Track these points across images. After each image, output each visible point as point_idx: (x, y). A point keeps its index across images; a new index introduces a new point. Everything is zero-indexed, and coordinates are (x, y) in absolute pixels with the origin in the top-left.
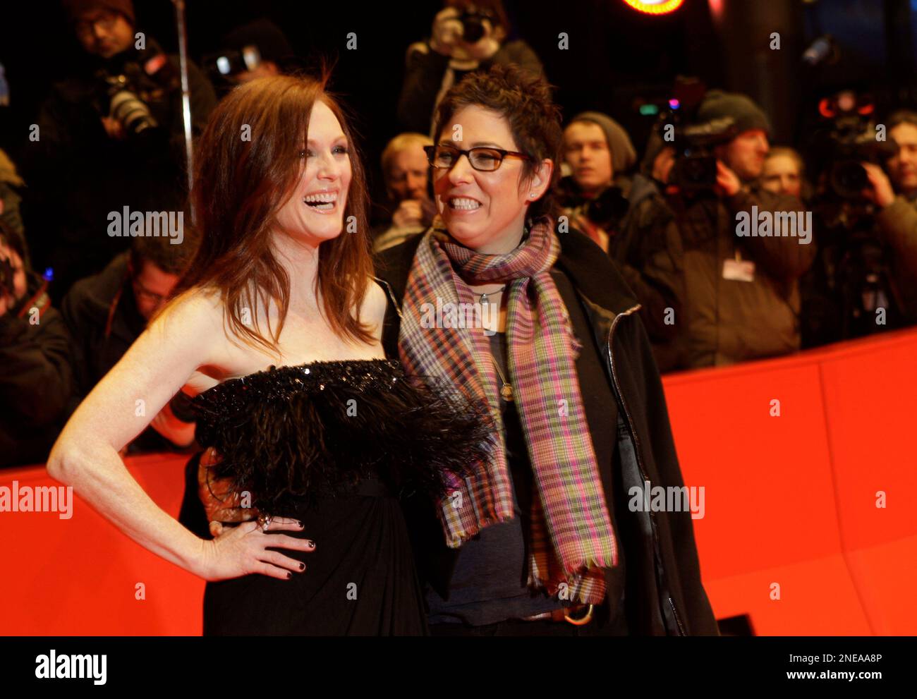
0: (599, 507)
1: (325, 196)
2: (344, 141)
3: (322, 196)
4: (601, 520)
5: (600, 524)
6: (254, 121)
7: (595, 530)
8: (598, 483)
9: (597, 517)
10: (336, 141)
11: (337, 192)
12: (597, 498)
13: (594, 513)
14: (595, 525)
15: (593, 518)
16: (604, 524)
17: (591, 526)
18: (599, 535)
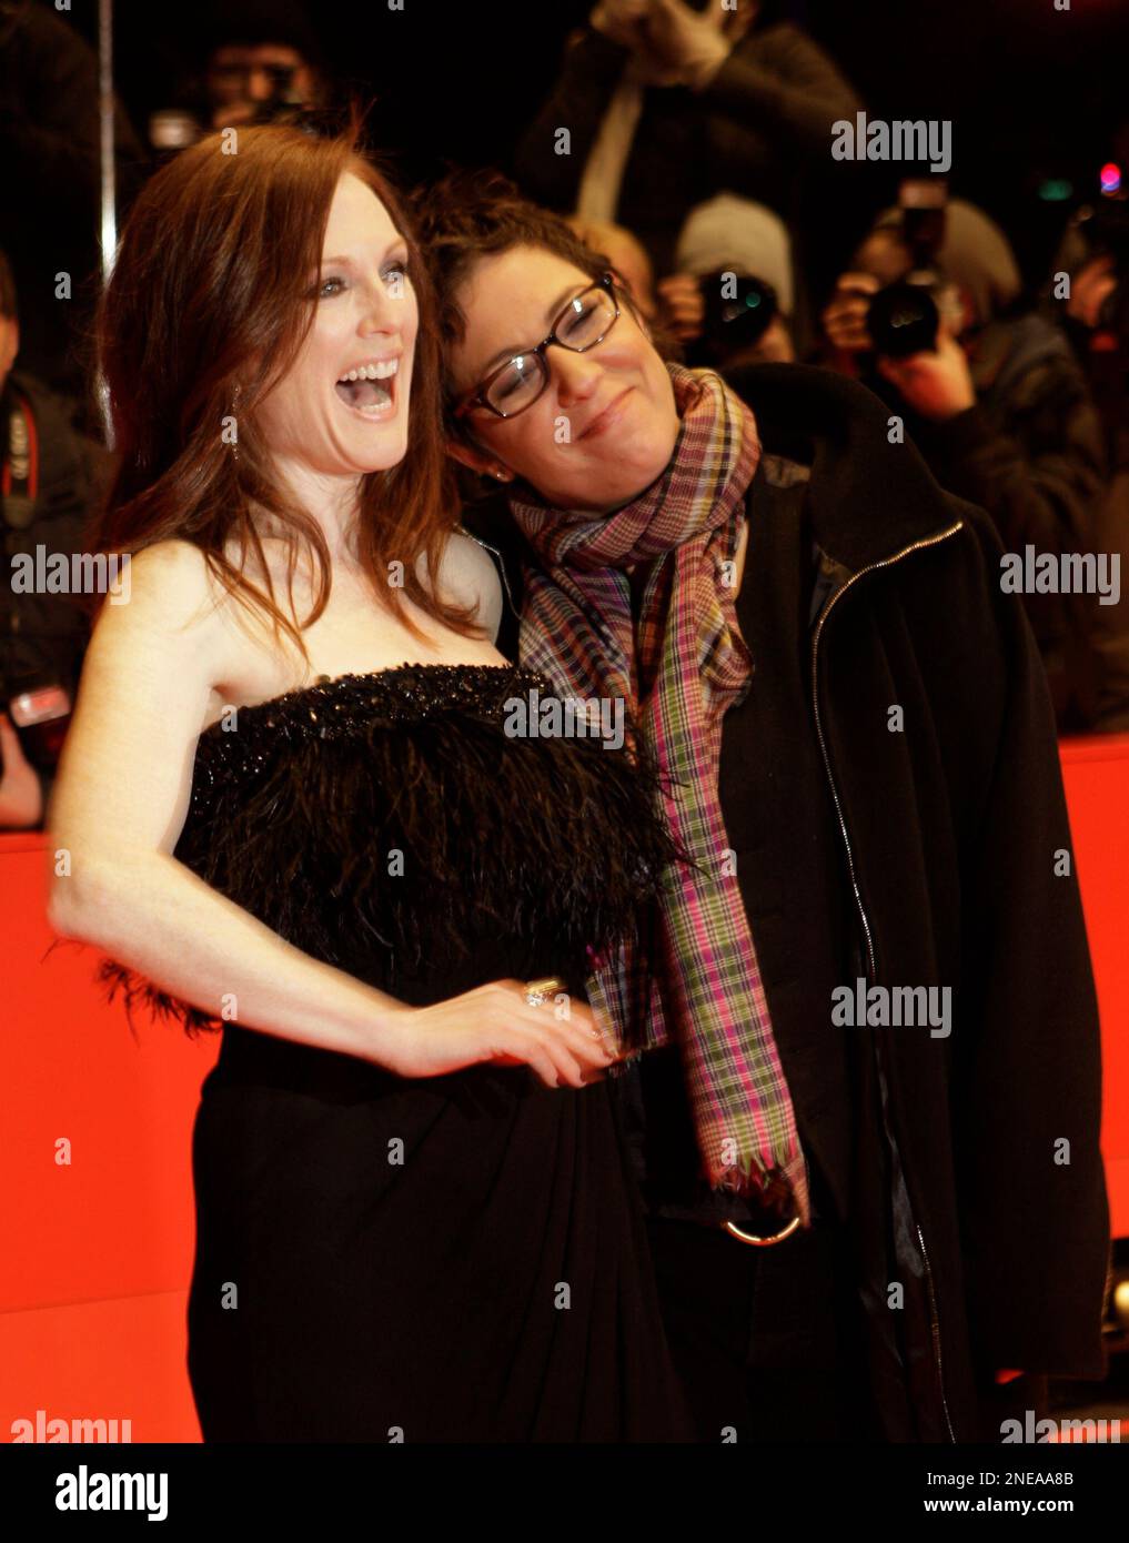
0: (761, 1042)
1: (376, 368)
2: (402, 251)
3: (372, 368)
4: (765, 1071)
5: (765, 1080)
6: (220, 227)
7: (756, 1093)
8: (758, 993)
9: (758, 1063)
10: (389, 251)
11: (399, 356)
12: (757, 1024)
13: (752, 1055)
14: (756, 1083)
15: (749, 1066)
16: (772, 1077)
17: (748, 1086)
18: (764, 1102)
